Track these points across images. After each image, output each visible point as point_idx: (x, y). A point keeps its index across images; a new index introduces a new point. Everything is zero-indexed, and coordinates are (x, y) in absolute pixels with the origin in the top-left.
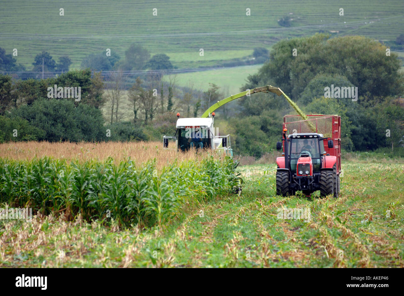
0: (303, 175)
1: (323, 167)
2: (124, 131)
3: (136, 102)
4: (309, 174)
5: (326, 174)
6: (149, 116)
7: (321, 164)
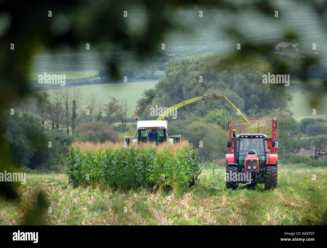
0: (251, 170)
1: (267, 163)
2: (59, 138)
3: (44, 114)
4: (256, 169)
5: (271, 169)
6: (55, 126)
7: (265, 161)
